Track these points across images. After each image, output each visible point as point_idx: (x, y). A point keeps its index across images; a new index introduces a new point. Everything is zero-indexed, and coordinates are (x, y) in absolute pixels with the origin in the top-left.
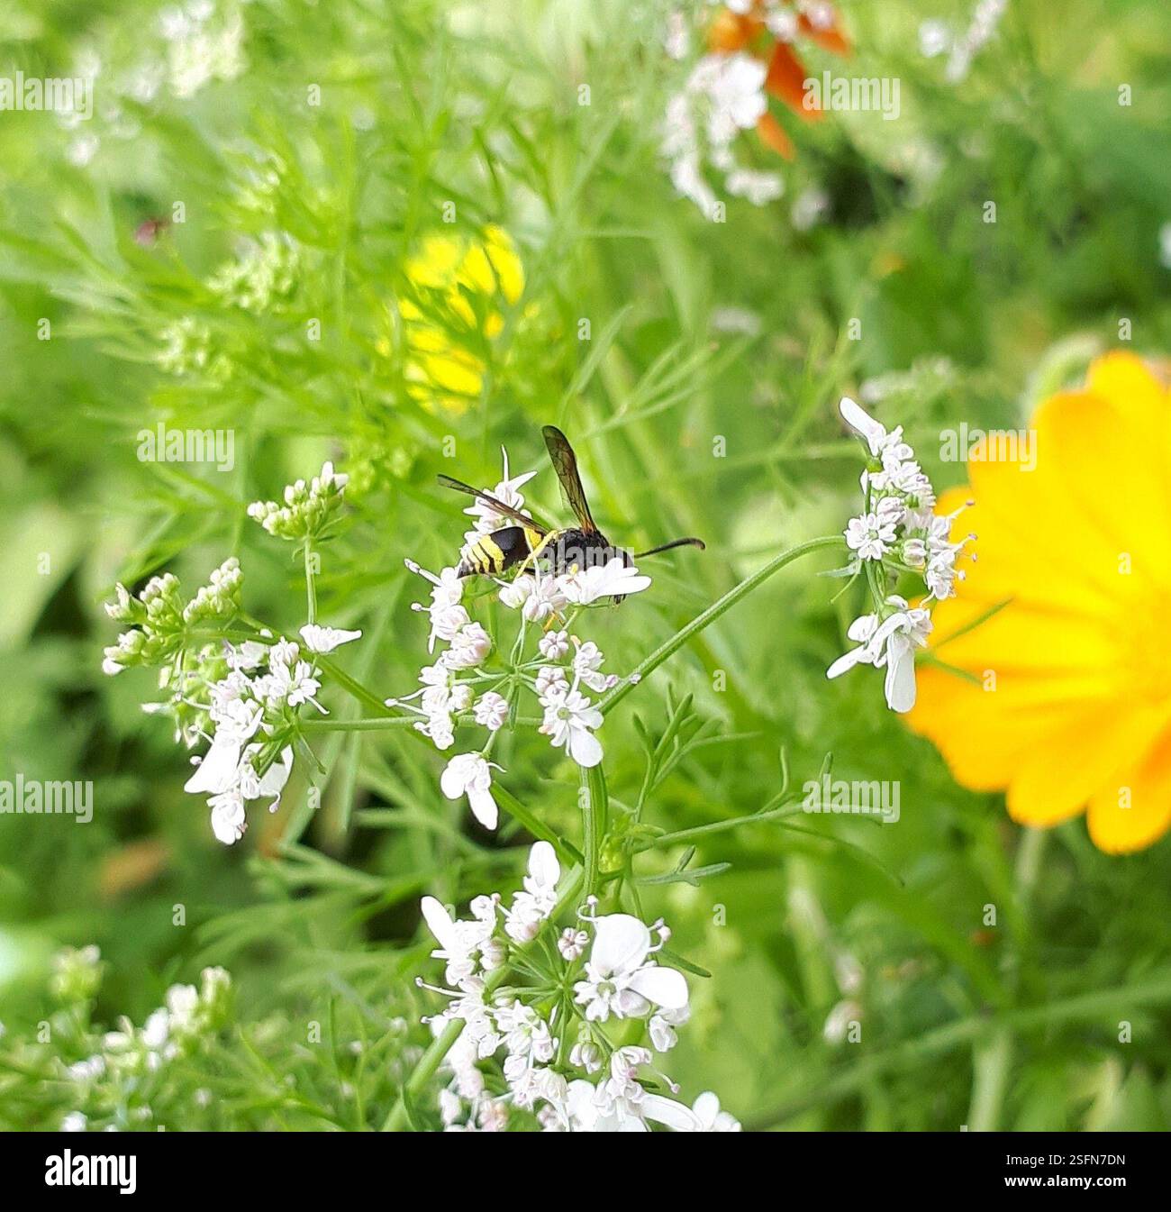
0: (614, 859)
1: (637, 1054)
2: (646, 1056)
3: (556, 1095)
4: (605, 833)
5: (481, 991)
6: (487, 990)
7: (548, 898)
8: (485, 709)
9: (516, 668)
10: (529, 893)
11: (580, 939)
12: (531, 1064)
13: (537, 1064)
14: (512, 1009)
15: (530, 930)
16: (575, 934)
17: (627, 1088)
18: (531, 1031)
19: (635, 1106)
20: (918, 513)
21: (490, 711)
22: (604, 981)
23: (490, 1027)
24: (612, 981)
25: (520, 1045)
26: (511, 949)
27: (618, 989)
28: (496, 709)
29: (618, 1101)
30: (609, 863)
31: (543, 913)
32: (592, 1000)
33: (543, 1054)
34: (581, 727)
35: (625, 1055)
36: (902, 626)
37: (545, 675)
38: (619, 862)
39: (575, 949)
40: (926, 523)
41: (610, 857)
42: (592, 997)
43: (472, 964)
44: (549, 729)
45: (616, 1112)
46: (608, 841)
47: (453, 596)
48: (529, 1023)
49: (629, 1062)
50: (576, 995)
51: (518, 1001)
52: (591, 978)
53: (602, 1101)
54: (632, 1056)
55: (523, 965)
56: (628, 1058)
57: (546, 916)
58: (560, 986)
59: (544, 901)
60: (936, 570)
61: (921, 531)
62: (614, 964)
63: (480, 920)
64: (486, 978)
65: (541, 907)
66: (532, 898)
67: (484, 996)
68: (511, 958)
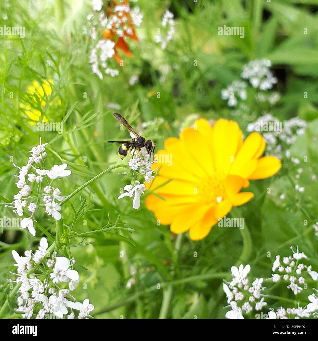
0: (64, 240)
1: (66, 291)
2: (68, 291)
3: (45, 301)
4: (62, 234)
5: (27, 274)
6: (28, 274)
7: (45, 252)
8: (31, 207)
9: (39, 195)
10: (40, 250)
11: (52, 262)
12: (38, 293)
13: (40, 293)
14: (34, 279)
15: (40, 260)
16: (51, 261)
17: (63, 299)
18: (39, 285)
19: (64, 304)
20: (144, 161)
21: (32, 207)
22: (58, 273)
23: (28, 283)
24: (60, 273)
25: (36, 288)
26: (35, 264)
27: (61, 275)
28: (33, 207)
29: (60, 303)
30: (63, 241)
31: (43, 256)
32: (54, 278)
33: (41, 290)
34: (56, 211)
35: (62, 291)
36: (138, 188)
37: (46, 198)
38: (66, 241)
39: (51, 265)
40: (146, 164)
41: (64, 239)
42: (54, 277)
43: (24, 268)
44: (47, 211)
45: (60, 305)
46: (63, 235)
47: (25, 173)
48: (38, 283)
49: (63, 293)
50: (51, 276)
51: (35, 278)
52: (54, 272)
53: (56, 302)
54: (64, 291)
55: (38, 268)
56: (63, 292)
57: (44, 256)
58: (47, 274)
59: (44, 253)
60: (147, 175)
61: (144, 166)
62: (60, 269)
63: (27, 257)
64: (28, 271)
65: (43, 254)
66: (41, 252)
67: (27, 276)
68: (35, 266)
